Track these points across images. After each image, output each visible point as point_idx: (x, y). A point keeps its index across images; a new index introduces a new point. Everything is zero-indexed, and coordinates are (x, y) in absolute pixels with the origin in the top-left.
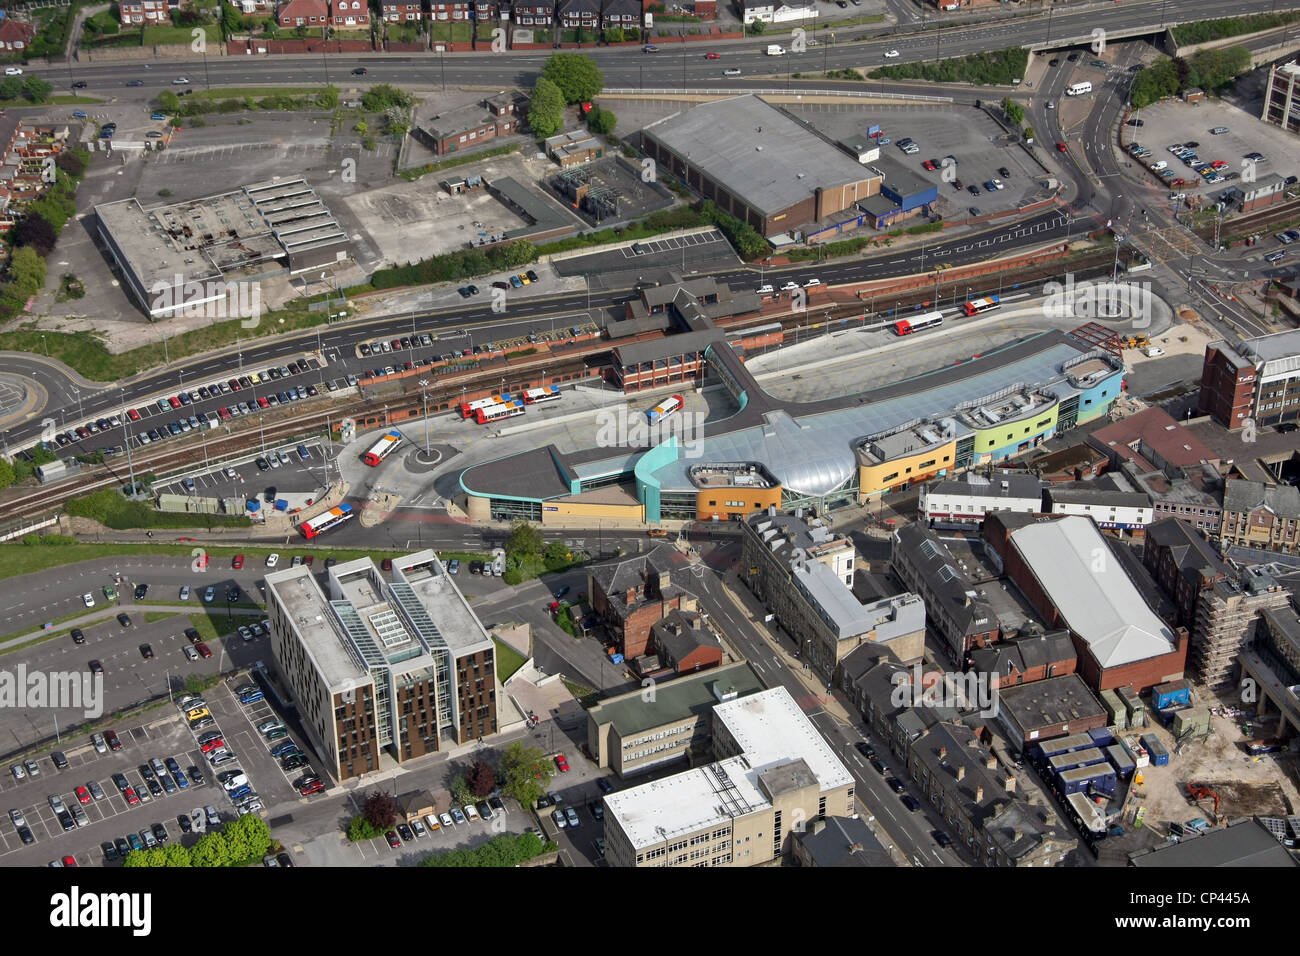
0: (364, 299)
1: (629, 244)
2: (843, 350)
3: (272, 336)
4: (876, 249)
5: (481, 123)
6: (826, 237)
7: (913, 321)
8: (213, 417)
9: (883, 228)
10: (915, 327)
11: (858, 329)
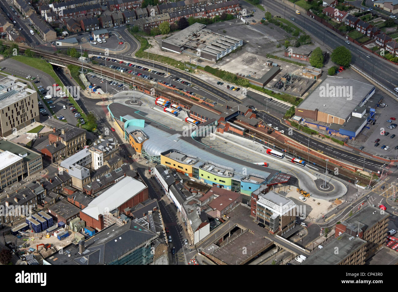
0: (201, 71)
1: (269, 97)
2: (250, 147)
3: (173, 67)
4: (318, 138)
5: (303, 54)
6: (312, 127)
7: (273, 151)
8: (122, 69)
9: (330, 135)
10: (272, 153)
11: (264, 146)
